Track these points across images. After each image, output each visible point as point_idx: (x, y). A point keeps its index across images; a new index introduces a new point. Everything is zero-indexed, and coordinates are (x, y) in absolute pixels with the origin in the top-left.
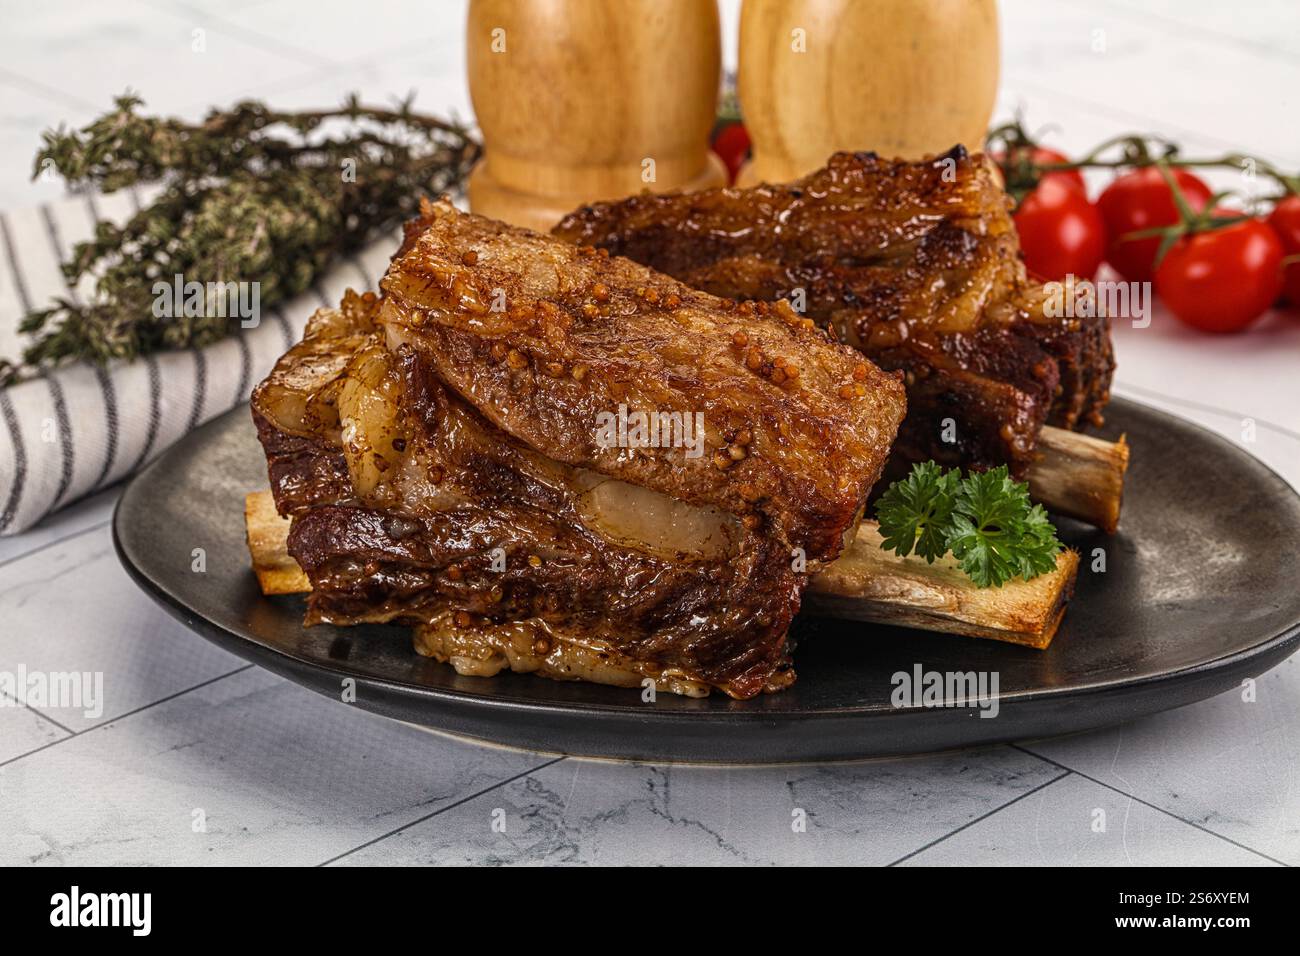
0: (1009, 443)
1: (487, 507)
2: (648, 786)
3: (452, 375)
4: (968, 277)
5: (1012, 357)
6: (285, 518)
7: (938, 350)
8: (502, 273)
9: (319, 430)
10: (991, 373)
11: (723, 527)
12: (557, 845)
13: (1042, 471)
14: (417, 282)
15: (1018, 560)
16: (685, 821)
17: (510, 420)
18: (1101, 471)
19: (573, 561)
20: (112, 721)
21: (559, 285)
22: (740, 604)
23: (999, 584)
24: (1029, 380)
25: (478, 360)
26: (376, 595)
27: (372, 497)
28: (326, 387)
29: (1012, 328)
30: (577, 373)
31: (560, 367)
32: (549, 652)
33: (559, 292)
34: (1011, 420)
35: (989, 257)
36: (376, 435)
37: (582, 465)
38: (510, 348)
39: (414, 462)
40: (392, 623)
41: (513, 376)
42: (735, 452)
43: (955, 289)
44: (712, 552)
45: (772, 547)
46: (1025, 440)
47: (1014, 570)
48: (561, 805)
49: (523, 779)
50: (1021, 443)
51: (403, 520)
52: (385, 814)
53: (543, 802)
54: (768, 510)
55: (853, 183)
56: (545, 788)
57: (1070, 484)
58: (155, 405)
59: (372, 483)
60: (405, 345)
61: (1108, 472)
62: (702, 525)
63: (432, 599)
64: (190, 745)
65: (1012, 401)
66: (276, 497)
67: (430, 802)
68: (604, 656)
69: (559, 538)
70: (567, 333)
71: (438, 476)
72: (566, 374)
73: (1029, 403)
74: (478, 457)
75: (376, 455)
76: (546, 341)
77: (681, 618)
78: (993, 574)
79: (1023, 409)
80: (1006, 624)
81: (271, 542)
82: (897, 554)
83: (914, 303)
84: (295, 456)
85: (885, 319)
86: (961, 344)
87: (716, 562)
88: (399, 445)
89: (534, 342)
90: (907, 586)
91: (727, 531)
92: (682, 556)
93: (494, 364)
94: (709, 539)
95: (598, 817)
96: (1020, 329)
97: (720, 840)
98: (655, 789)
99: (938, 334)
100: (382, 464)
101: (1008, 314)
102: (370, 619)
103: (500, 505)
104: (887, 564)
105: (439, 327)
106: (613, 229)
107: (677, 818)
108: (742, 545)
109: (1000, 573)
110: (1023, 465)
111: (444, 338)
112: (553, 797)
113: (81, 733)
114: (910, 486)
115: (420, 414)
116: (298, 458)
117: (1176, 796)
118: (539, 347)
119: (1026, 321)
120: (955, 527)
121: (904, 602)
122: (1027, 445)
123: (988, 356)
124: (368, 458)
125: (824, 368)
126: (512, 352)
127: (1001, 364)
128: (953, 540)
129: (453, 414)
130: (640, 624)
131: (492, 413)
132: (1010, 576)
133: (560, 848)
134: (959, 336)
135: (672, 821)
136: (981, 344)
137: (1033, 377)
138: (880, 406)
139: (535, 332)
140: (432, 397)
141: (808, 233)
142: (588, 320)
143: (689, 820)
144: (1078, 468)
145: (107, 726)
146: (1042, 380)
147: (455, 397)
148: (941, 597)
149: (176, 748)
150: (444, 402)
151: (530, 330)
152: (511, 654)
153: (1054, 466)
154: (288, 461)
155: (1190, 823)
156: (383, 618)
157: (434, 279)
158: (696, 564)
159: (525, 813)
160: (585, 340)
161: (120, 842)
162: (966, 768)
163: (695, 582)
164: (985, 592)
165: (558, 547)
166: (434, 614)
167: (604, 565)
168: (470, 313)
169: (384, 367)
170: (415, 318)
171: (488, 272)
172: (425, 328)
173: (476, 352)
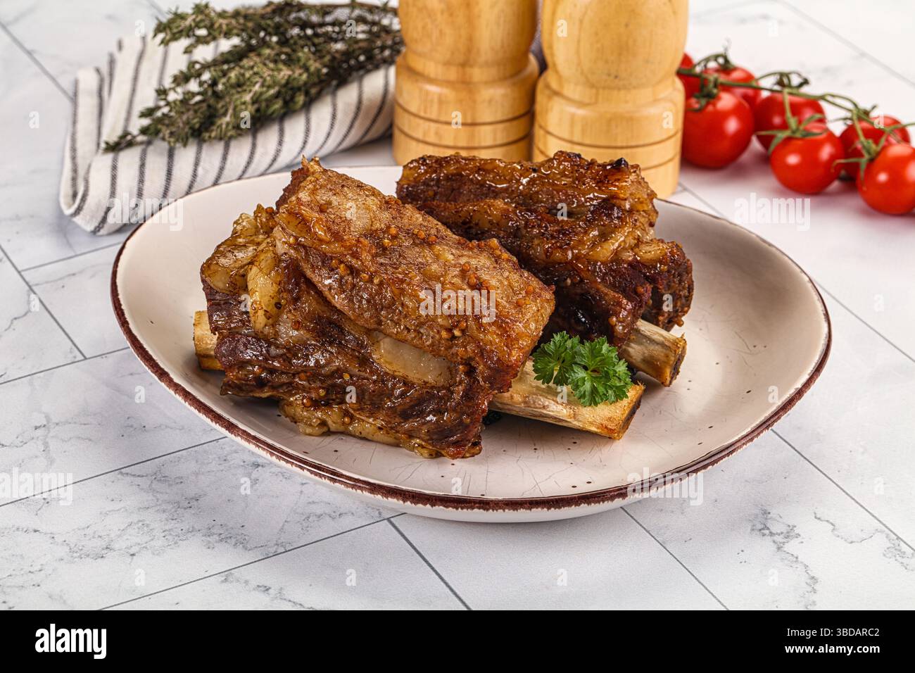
0: (613, 327)
1: (323, 345)
3: (309, 273)
4: (612, 230)
5: (627, 280)
6: (215, 334)
7: (586, 269)
8: (341, 218)
9: (236, 291)
10: (613, 286)
11: (449, 368)
14: (294, 220)
15: (607, 392)
17: (339, 301)
18: (665, 350)
19: (368, 379)
21: (372, 225)
22: (454, 410)
23: (596, 405)
24: (632, 294)
25: (323, 266)
26: (261, 383)
27: (262, 332)
28: (242, 267)
29: (630, 264)
30: (376, 281)
31: (367, 277)
32: (350, 424)
33: (371, 230)
34: (617, 315)
36: (266, 299)
37: (375, 330)
38: (341, 262)
39: (285, 317)
40: (268, 398)
41: (342, 278)
42: (457, 333)
43: (604, 236)
44: (441, 382)
45: (474, 383)
46: (624, 326)
47: (605, 398)
50: (621, 328)
51: (277, 347)
54: (473, 363)
57: (647, 355)
59: (262, 325)
60: (285, 254)
61: (669, 351)
62: (437, 366)
63: (291, 388)
65: (619, 304)
66: (210, 323)
68: (380, 429)
69: (360, 366)
70: (373, 257)
71: (297, 325)
72: (371, 280)
73: (629, 306)
74: (320, 318)
75: (265, 311)
76: (361, 261)
77: (422, 414)
78: (592, 399)
79: (625, 309)
80: (598, 428)
81: (207, 343)
82: (543, 383)
83: (578, 241)
84: (222, 302)
85: (560, 247)
86: (600, 268)
87: (443, 387)
88: (278, 305)
89: (354, 261)
90: (547, 403)
91: (450, 371)
92: (426, 383)
93: (332, 270)
94: (440, 375)
96: (634, 265)
99: (587, 260)
100: (268, 315)
101: (628, 256)
102: (257, 395)
103: (331, 344)
104: (537, 388)
105: (304, 247)
108: (458, 379)
109: (597, 399)
111: (306, 253)
114: (551, 346)
115: (290, 292)
116: (224, 304)
118: (356, 264)
119: (638, 262)
120: (574, 372)
121: (545, 412)
122: (624, 329)
123: (614, 277)
124: (261, 313)
125: (510, 286)
126: (342, 265)
127: (620, 282)
128: (573, 380)
129: (308, 293)
130: (400, 415)
131: (329, 297)
132: (602, 400)
134: (599, 264)
136: (611, 270)
137: (636, 293)
138: (538, 311)
139: (355, 255)
140: (297, 284)
142: (385, 249)
144: (653, 347)
146: (640, 295)
147: (310, 284)
148: (565, 411)
150: (303, 286)
151: (353, 253)
152: (330, 422)
153: (641, 343)
154: (219, 304)
156: (265, 395)
157: (303, 219)
158: (433, 387)
160: (382, 261)
163: (433, 397)
164: (589, 408)
165: (359, 371)
166: (293, 395)
167: (383, 381)
168: (321, 241)
169: (273, 264)
170: (292, 240)
171: (333, 216)
172: (298, 245)
173: (323, 262)
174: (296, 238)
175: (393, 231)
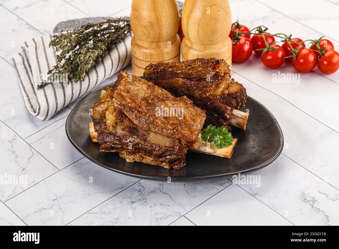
0: (226, 117)
1: (132, 135)
2: (160, 185)
3: (125, 113)
4: (220, 84)
5: (227, 100)
6: (96, 132)
7: (214, 99)
8: (134, 94)
9: (102, 119)
10: (223, 103)
11: (173, 141)
12: (143, 198)
13: (232, 120)
14: (119, 96)
15: (225, 143)
16: (165, 193)
17: (135, 122)
18: (243, 120)
19: (147, 146)
20: (66, 167)
21: (145, 95)
22: (176, 154)
23: (222, 148)
24: (230, 104)
26: (113, 148)
27: (112, 132)
28: (103, 111)
29: (227, 94)
30: (147, 115)
31: (144, 114)
32: (143, 159)
33: (145, 97)
34: (226, 112)
35: (224, 81)
36: (112, 122)
37: (148, 130)
38: (136, 109)
39: (119, 127)
41: (136, 114)
42: (175, 131)
43: (217, 87)
45: (181, 145)
46: (229, 116)
47: (225, 145)
48: (144, 189)
49: (138, 183)
50: (228, 116)
51: (117, 137)
52: (114, 191)
53: (141, 188)
54: (181, 140)
55: (200, 64)
56: (142, 185)
57: (237, 122)
58: (72, 92)
59: (112, 130)
60: (117, 107)
61: (244, 120)
62: (169, 140)
63: (122, 149)
64: (80, 173)
65: (227, 109)
66: (95, 129)
67: (122, 188)
68: (152, 161)
69: (144, 141)
70: (146, 107)
71: (123, 130)
72: (146, 115)
73: (230, 108)
74: (130, 127)
75: (112, 126)
76: (142, 109)
77: (166, 156)
78: (221, 146)
79: (229, 110)
80: (223, 156)
81: (94, 134)
82: (204, 142)
83: (210, 90)
85: (204, 93)
86: (218, 97)
87: (172, 147)
88: (116, 123)
89: (140, 109)
90: (206, 149)
91: (174, 142)
92: (166, 147)
93: (133, 112)
94: (170, 143)
95: (151, 192)
96: (229, 95)
97: (171, 198)
98: (161, 185)
99: (214, 96)
100: (113, 127)
101: (226, 92)
102: (112, 151)
103: (134, 135)
104: (202, 143)
105: (123, 105)
106: (156, 69)
107: (164, 193)
108: (176, 144)
109: (222, 146)
110: (229, 120)
111: (124, 107)
112: (143, 187)
113: (61, 170)
114: (207, 130)
115: (120, 119)
116: (99, 123)
117: (251, 189)
118: (140, 110)
119: (230, 93)
120: (215, 138)
121: (205, 151)
122: (229, 117)
123: (223, 100)
124: (111, 127)
125: (191, 113)
126: (136, 111)
127: (225, 101)
128: (214, 140)
129: (126, 119)
130: (158, 157)
131: (133, 121)
132: (224, 146)
133: (144, 199)
134: (218, 96)
135: (163, 193)
136: (222, 97)
137: (231, 104)
138: (201, 121)
139: (140, 107)
140: (122, 117)
141: (191, 73)
142: (150, 104)
143: (166, 193)
144: (239, 119)
145: (65, 168)
146: (232, 104)
147: (126, 116)
148: (212, 151)
149: (77, 174)
150: (124, 117)
151: (139, 106)
152: (136, 159)
153: (235, 119)
154: (97, 123)
155: (252, 196)
156: (114, 151)
157: (122, 96)
158: (168, 148)
159: (138, 191)
160: (149, 108)
161: (68, 196)
162: (215, 182)
163: (168, 150)
164: (220, 149)
165: (144, 143)
166: (122, 151)
167: (152, 146)
168: (129, 103)
169: (113, 111)
170: (119, 103)
171: (132, 94)
172: (121, 104)
173: (130, 110)
174: (121, 102)
175: (152, 97)
